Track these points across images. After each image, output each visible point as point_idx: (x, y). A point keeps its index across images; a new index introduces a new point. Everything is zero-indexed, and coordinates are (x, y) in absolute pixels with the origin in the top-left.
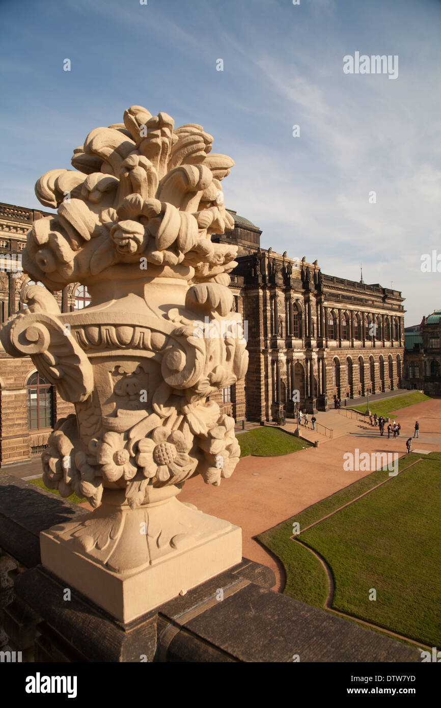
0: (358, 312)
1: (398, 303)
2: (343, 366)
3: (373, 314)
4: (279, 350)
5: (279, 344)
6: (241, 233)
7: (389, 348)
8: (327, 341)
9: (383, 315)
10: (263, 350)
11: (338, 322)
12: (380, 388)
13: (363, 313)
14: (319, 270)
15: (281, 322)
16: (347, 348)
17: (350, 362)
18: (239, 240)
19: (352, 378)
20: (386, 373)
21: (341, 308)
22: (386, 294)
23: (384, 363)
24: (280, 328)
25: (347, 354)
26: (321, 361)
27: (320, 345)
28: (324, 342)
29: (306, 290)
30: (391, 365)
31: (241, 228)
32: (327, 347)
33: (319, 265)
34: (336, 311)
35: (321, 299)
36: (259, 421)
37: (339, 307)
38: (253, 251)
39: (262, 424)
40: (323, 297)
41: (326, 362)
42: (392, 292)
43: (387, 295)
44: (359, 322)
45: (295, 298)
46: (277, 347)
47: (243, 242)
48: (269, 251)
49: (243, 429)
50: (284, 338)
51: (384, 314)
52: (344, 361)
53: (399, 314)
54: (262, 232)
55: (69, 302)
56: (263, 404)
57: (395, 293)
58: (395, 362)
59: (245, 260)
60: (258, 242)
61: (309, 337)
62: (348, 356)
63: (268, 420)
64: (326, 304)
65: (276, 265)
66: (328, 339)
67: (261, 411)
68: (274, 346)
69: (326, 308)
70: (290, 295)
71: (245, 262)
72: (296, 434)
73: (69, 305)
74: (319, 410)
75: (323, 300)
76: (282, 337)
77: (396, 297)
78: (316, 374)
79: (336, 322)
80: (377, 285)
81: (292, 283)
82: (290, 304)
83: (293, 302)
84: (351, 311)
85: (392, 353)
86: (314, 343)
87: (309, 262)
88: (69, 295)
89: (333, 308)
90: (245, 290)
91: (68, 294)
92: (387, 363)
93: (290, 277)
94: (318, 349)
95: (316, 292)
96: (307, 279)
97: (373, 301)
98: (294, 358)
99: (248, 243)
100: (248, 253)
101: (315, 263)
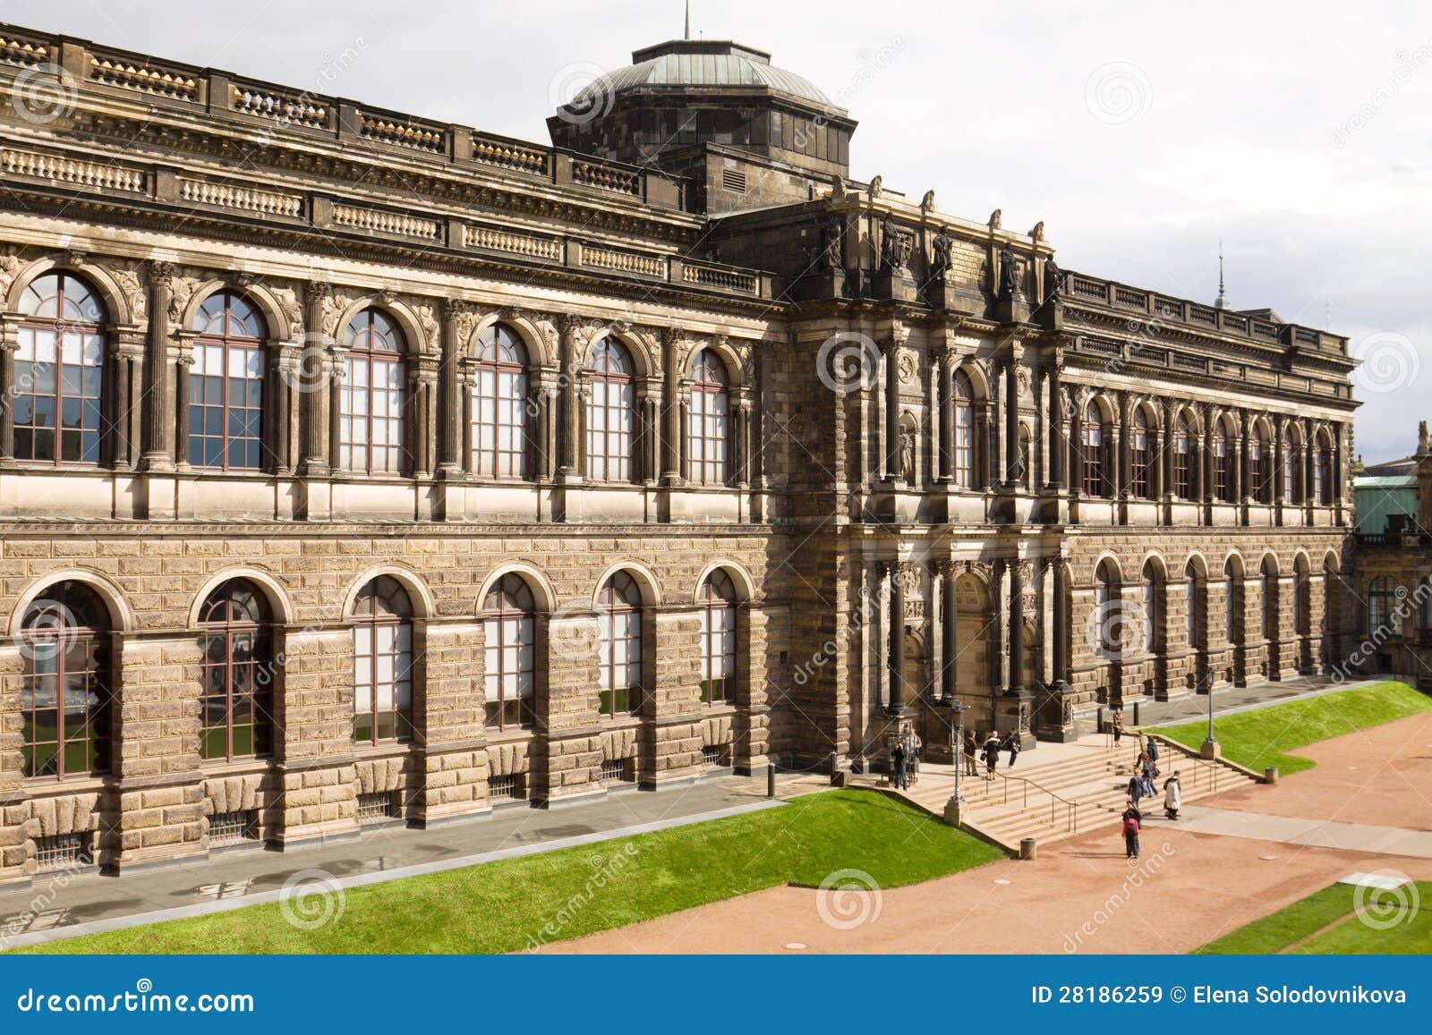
0: (1190, 402)
1: (1336, 377)
2: (1134, 590)
3: (1244, 413)
4: (899, 527)
5: (902, 508)
6: (782, 126)
7: (1298, 532)
8: (1073, 503)
9: (1277, 418)
10: (845, 526)
11: (1116, 436)
12: (1264, 664)
13: (1206, 407)
14: (1050, 257)
15: (912, 431)
16: (1145, 529)
17: (1155, 575)
18: (774, 151)
19: (1165, 630)
20: (1287, 614)
21: (1129, 388)
22: (1295, 343)
23: (1281, 581)
24: (906, 454)
25: (1145, 550)
26: (1051, 568)
27: (1046, 515)
28: (1063, 505)
29: (1003, 326)
30: (1303, 591)
31: (782, 109)
32: (1074, 520)
33: (1049, 239)
34: (1110, 400)
35: (1054, 356)
36: (827, 768)
37: (1123, 387)
38: (822, 190)
39: (838, 780)
40: (1060, 351)
41: (1073, 572)
42: (1315, 336)
43: (1297, 348)
44: (1190, 439)
45: (962, 351)
46: (892, 519)
47: (790, 156)
48: (872, 189)
49: (771, 794)
50: (919, 488)
51: (1282, 411)
52: (1137, 573)
53: (1335, 414)
54: (856, 123)
55: (170, 351)
56: (844, 710)
57: (1325, 342)
58: (1321, 579)
59: (791, 219)
60: (841, 158)
61: (1010, 484)
62: (1151, 553)
63: (856, 769)
64: (1071, 374)
65: (894, 238)
66: (1082, 496)
67: (834, 736)
68: (884, 514)
69: (1074, 389)
70: (944, 338)
71: (791, 225)
72: (949, 818)
73: (171, 362)
74: (1041, 738)
75: (1060, 360)
76: (912, 482)
77: (1330, 355)
78: (1029, 613)
79: (1110, 438)
80: (1264, 314)
81: (950, 300)
82: (943, 372)
83: (955, 364)
84: (1166, 401)
85: (1307, 547)
86: (1024, 507)
87: (1015, 228)
88: (171, 327)
89: (1101, 390)
90: (788, 321)
91: (169, 324)
92: (1291, 581)
93: (943, 280)
94: (1037, 530)
95: (1033, 333)
96: (1003, 289)
97: (1243, 367)
98: (955, 556)
99: (809, 162)
100: (806, 195)
101: (1035, 233)
